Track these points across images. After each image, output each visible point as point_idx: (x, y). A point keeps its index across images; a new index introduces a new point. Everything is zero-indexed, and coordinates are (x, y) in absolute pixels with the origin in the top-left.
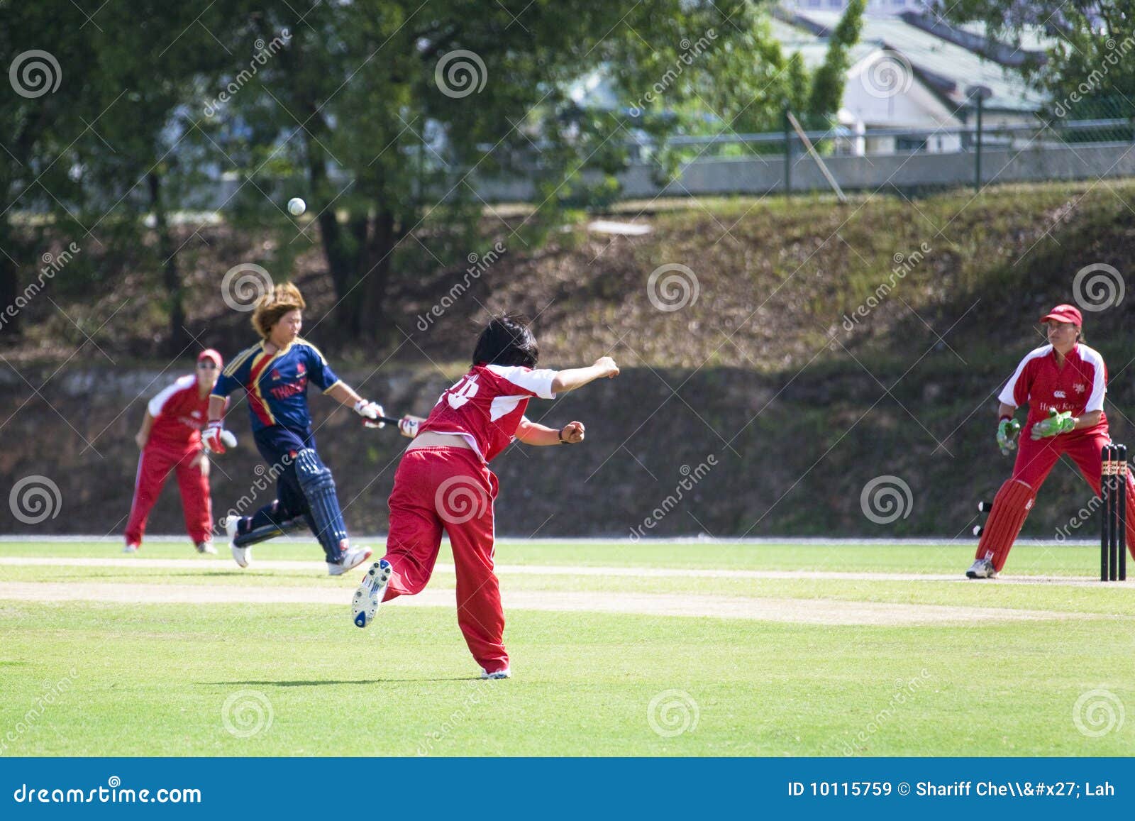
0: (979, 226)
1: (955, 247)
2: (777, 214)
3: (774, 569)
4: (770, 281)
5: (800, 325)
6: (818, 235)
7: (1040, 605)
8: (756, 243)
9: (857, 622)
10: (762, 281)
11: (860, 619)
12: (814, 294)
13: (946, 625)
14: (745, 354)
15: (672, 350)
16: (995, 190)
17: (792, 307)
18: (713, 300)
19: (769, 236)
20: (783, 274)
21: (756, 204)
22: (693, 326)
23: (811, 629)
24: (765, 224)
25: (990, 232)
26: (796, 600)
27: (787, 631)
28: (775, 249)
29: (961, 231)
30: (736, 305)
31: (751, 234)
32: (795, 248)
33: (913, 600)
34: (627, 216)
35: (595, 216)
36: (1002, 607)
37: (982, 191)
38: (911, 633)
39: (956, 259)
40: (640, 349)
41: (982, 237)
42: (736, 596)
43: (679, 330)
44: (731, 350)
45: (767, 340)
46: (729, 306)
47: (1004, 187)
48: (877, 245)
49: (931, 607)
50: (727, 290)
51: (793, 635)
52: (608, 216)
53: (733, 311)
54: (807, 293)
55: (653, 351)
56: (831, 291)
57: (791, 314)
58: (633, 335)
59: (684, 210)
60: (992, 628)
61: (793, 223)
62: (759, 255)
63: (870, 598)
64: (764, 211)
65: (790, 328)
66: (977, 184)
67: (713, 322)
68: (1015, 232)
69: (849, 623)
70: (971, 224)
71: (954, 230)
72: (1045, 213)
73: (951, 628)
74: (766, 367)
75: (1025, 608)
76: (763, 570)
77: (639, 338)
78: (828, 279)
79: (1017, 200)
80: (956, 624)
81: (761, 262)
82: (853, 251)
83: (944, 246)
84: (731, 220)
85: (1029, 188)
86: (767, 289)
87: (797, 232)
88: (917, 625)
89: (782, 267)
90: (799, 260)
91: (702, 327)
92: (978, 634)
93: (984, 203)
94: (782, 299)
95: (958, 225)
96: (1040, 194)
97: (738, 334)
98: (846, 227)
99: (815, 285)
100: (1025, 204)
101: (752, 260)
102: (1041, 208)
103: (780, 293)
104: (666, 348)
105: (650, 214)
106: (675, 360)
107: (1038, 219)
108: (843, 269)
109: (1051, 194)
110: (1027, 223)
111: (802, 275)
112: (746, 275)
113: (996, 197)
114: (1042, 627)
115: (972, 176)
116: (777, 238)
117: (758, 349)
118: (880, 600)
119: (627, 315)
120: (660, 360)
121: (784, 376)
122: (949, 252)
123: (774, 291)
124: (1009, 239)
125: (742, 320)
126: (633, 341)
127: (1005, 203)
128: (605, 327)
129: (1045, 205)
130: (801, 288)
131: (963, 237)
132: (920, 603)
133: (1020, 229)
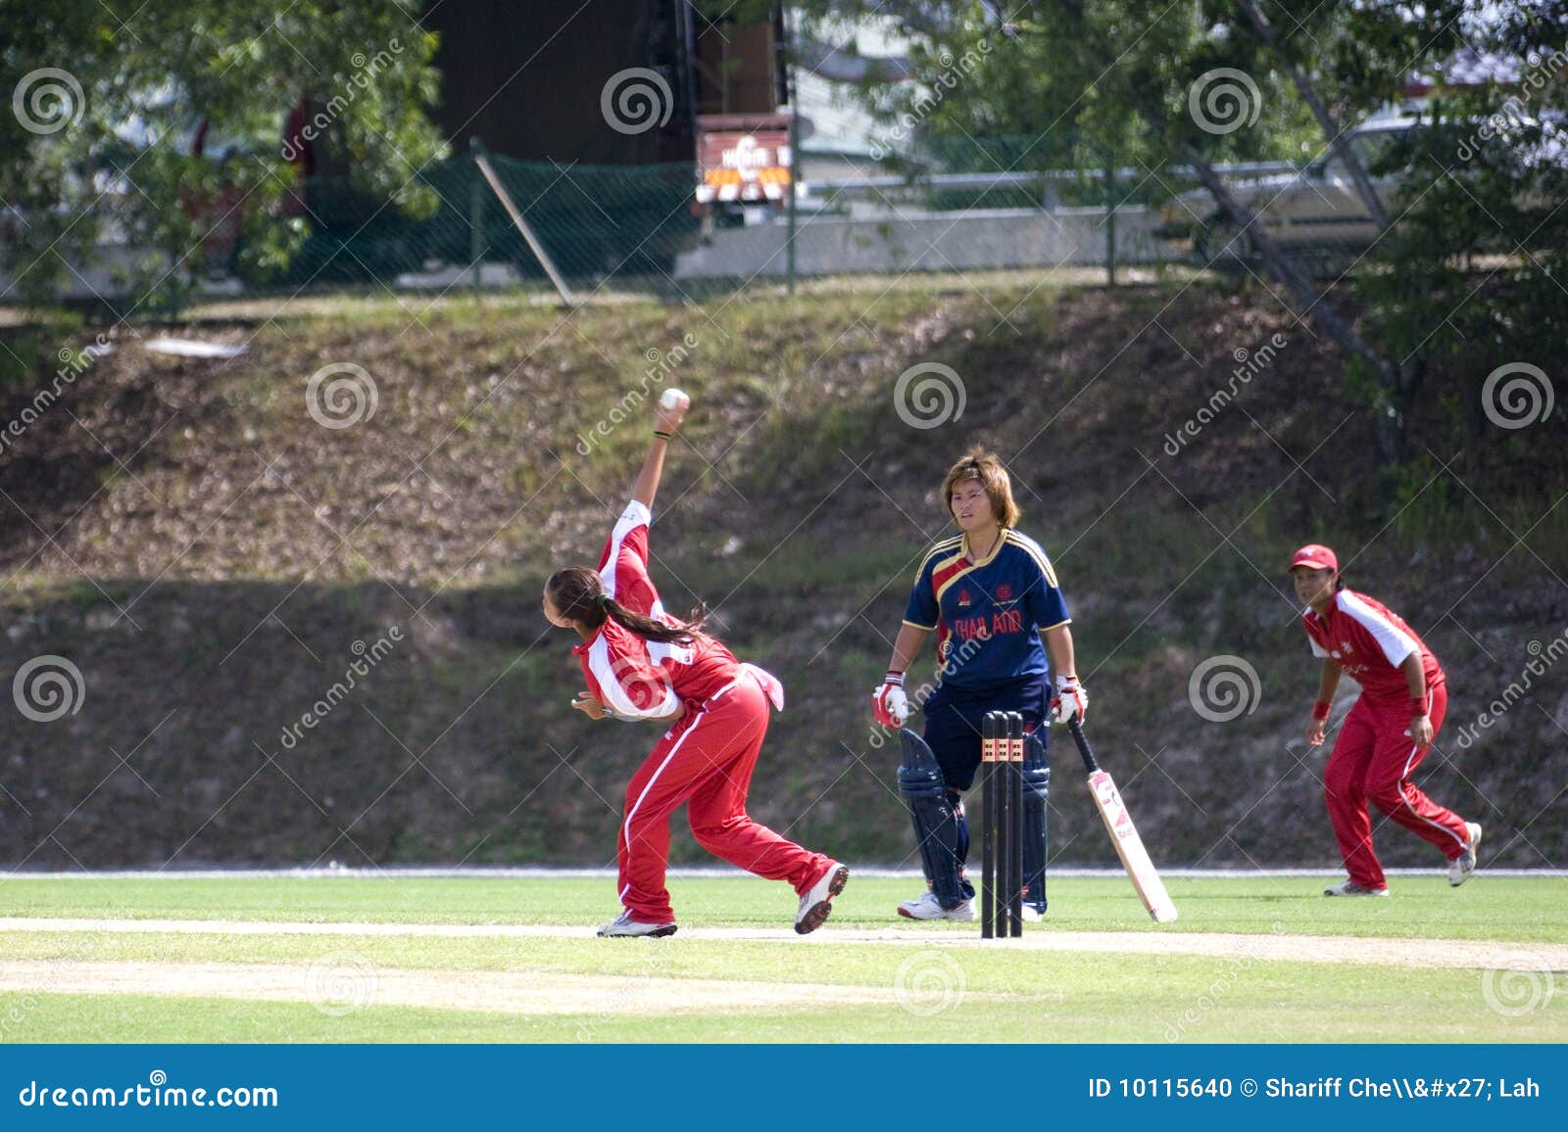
0: (791, 348)
1: (756, 383)
2: (461, 325)
3: (445, 921)
4: (449, 437)
5: (499, 511)
6: (529, 361)
7: (881, 979)
8: (426, 374)
9: (581, 1010)
10: (437, 438)
11: (584, 1004)
12: (522, 459)
13: (726, 1012)
14: (409, 560)
15: (288, 552)
16: (818, 287)
17: (486, 481)
18: (353, 469)
19: (447, 362)
20: (471, 427)
21: (427, 309)
22: (321, 512)
23: (504, 1022)
24: (439, 343)
25: (812, 356)
26: (479, 974)
27: (464, 1025)
28: (456, 384)
29: (765, 356)
30: (393, 478)
31: (417, 359)
32: (493, 380)
33: (675, 972)
34: (212, 326)
35: (155, 328)
36: (820, 982)
37: (799, 289)
38: (668, 1027)
39: (759, 401)
40: (231, 551)
41: (799, 365)
42: (382, 966)
43: (298, 518)
44: (384, 551)
45: (446, 536)
46: (381, 480)
47: (833, 284)
48: (625, 379)
49: (702, 984)
50: (378, 454)
51: (473, 1032)
52: (176, 327)
53: (391, 488)
54: (511, 456)
55: (254, 554)
56: (552, 454)
57: (486, 492)
58: (221, 526)
59: (308, 318)
60: (802, 1017)
61: (487, 342)
62: (431, 395)
63: (604, 968)
64: (438, 320)
65: (483, 515)
66: (792, 276)
67: (355, 508)
68: (853, 356)
69: (567, 1011)
70: (780, 345)
71: (753, 353)
72: (901, 327)
73: (734, 1018)
74: (444, 582)
75: (858, 983)
76: (428, 923)
77: (230, 533)
78: (546, 433)
79: (855, 305)
80: (744, 1011)
81: (435, 405)
82: (587, 389)
83: (738, 379)
84: (385, 334)
85: (875, 284)
86: (444, 450)
87: (493, 357)
88: (678, 1013)
89: (470, 415)
90: (498, 400)
91: (336, 514)
92: (779, 1028)
93: (800, 309)
94: (470, 468)
95: (758, 346)
96: (893, 295)
97: (395, 525)
98: (574, 348)
99: (524, 443)
100: (867, 312)
101: (420, 404)
102: (895, 317)
103: (466, 457)
104: (275, 550)
105: (249, 324)
106: (293, 570)
107: (890, 336)
108: (570, 418)
109: (912, 294)
110: (872, 341)
111: (502, 429)
112: (411, 428)
113: (820, 299)
114: (884, 1015)
115: (782, 267)
116: (460, 366)
117: (431, 550)
118: (619, 973)
119: (210, 494)
120: (266, 569)
121: (471, 595)
122: (743, 389)
123: (455, 454)
124: (843, 369)
125: (403, 502)
126: (221, 538)
127: (835, 308)
128: (175, 514)
129: (901, 312)
130: (503, 451)
131: (768, 367)
132: (687, 977)
133: (863, 353)
